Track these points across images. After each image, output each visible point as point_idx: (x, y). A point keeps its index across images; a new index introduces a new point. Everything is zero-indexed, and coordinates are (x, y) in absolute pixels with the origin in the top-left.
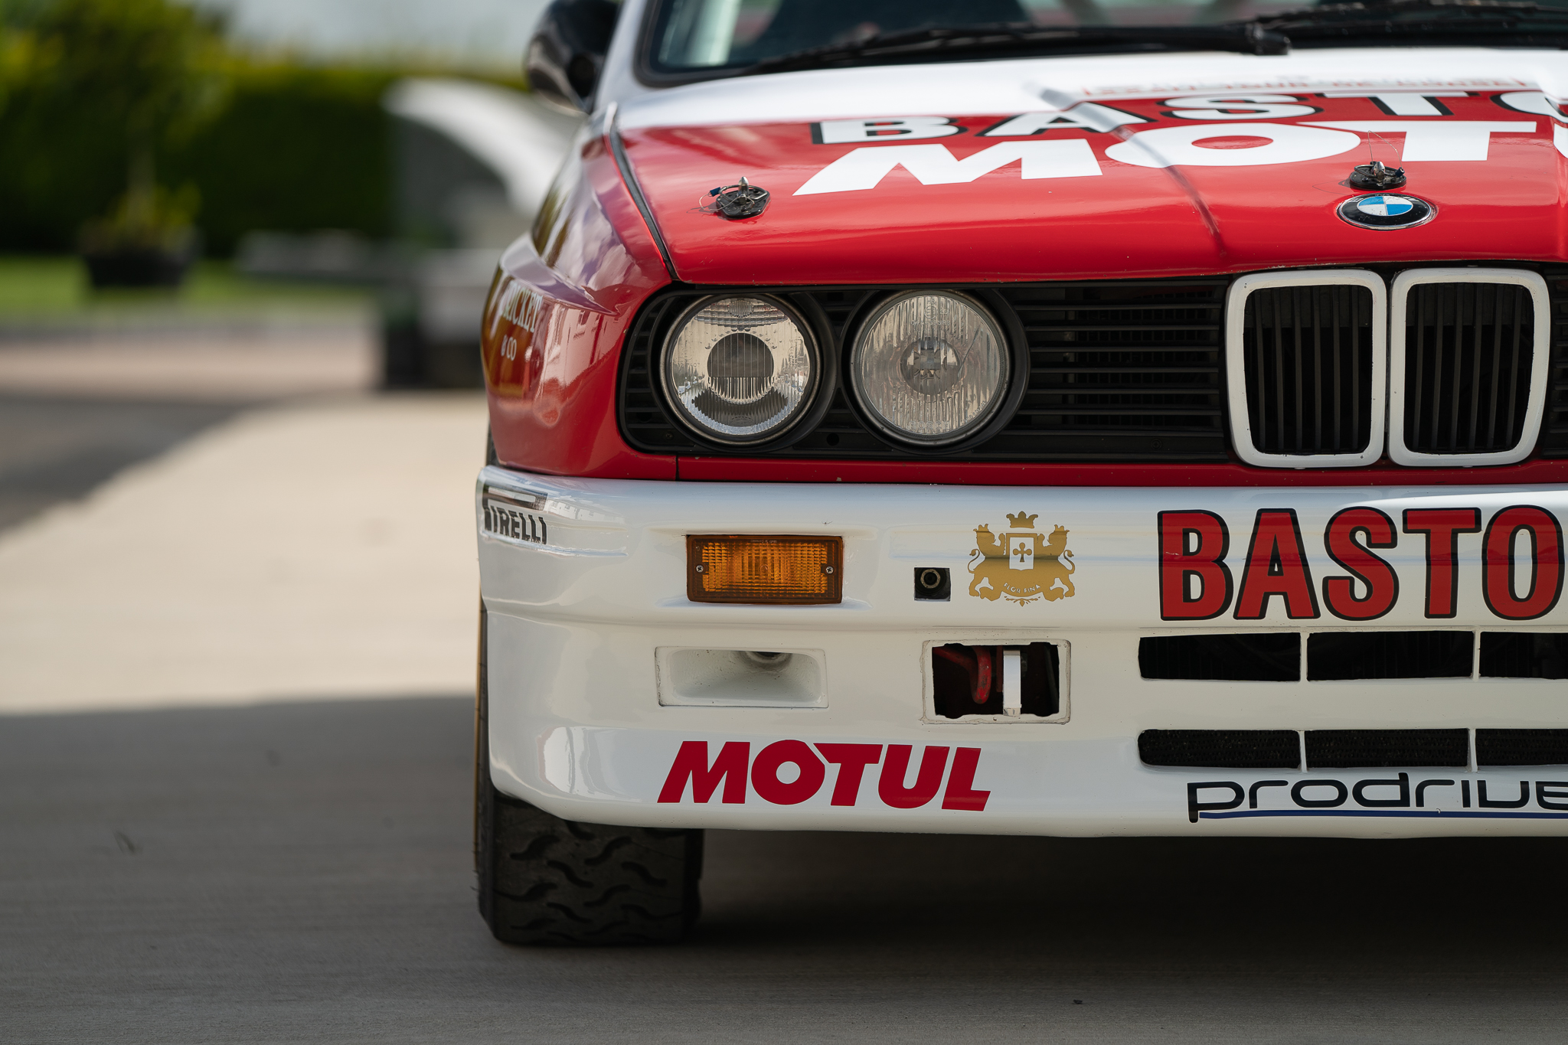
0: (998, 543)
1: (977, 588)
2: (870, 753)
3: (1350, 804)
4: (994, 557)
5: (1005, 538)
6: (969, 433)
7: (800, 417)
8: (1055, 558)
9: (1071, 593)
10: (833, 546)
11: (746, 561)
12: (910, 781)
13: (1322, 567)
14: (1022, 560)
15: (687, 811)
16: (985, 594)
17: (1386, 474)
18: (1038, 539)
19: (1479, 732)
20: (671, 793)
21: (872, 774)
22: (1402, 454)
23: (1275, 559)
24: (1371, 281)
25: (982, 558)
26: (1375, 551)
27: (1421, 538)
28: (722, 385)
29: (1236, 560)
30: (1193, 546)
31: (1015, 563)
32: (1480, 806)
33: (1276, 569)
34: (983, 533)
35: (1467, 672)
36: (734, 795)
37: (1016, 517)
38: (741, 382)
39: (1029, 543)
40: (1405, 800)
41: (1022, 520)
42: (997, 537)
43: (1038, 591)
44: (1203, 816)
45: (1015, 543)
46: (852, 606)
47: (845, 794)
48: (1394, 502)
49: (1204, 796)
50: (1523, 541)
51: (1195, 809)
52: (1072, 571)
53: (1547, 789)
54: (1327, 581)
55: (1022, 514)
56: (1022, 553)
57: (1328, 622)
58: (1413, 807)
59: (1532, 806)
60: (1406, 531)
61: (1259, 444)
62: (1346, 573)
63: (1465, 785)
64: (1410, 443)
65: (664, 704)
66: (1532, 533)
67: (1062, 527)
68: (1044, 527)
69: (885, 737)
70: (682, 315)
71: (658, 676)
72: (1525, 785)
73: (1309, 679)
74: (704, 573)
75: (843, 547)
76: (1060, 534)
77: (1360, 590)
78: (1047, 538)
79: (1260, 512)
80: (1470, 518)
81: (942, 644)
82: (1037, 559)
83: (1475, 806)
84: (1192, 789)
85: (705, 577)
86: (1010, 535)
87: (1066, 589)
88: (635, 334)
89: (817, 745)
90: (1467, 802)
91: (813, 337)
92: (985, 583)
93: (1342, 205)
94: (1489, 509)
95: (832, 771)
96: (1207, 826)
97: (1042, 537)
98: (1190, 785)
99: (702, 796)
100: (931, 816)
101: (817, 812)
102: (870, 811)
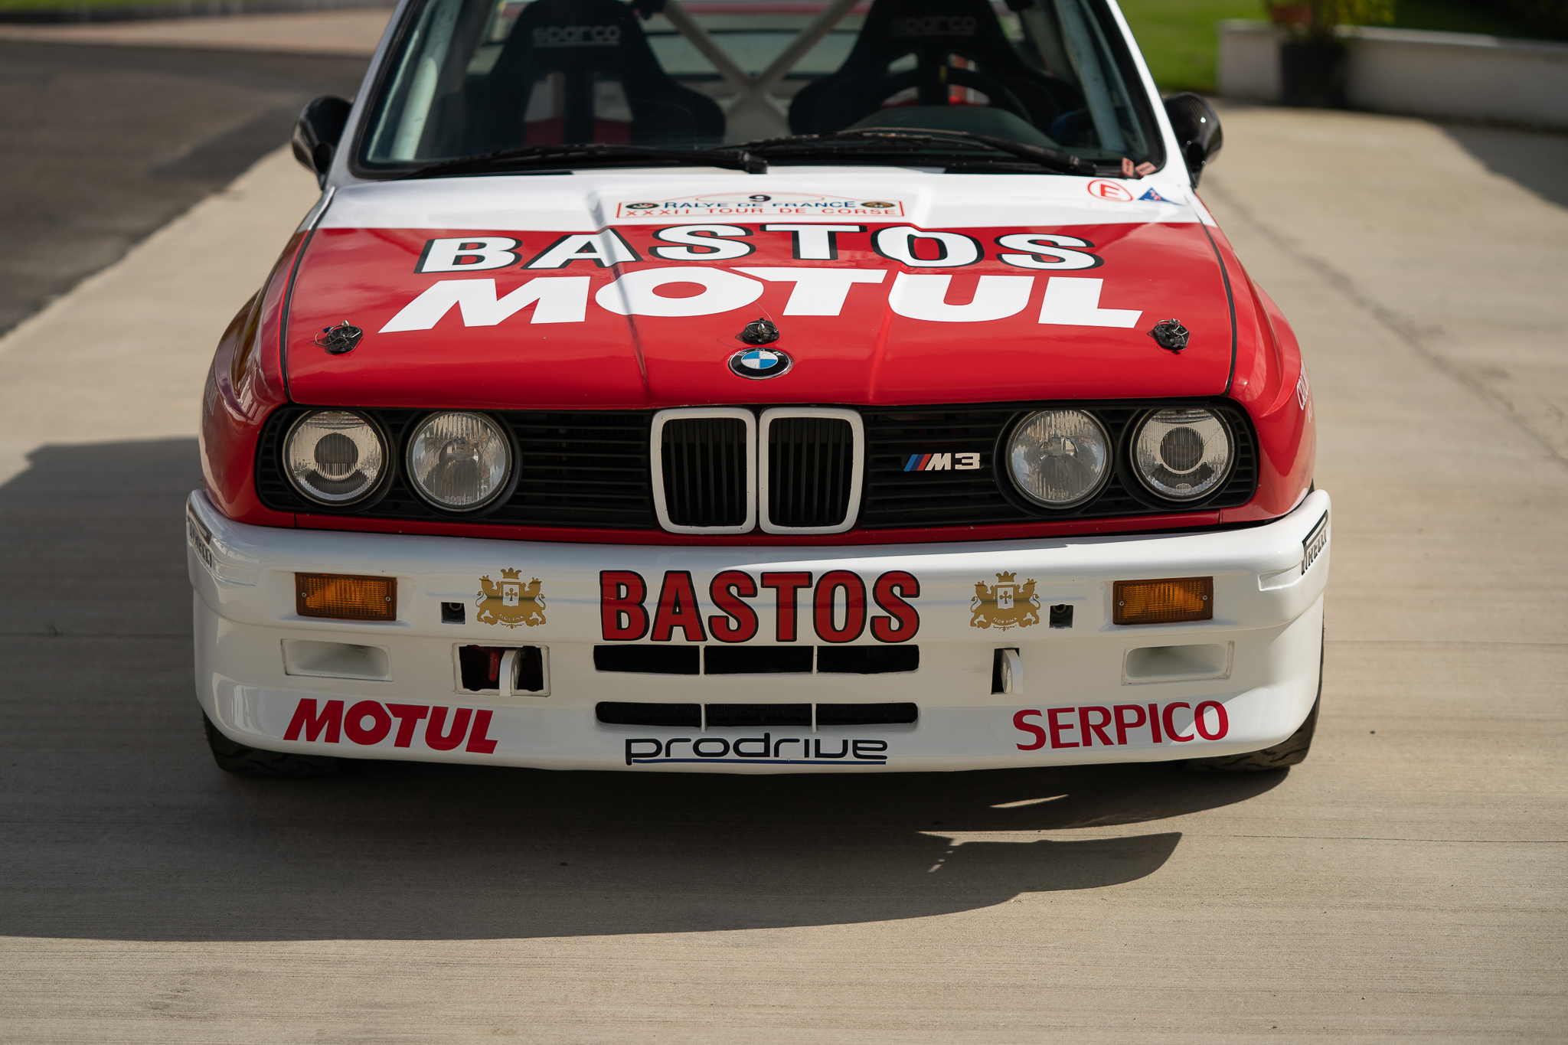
0: (495, 588)
1: (482, 617)
2: (421, 711)
3: (731, 755)
4: (493, 597)
5: (500, 585)
6: (485, 504)
7: (376, 488)
8: (532, 599)
9: (544, 622)
10: (389, 585)
11: (338, 587)
12: (446, 732)
13: (708, 609)
14: (511, 600)
15: (302, 745)
16: (487, 620)
17: (757, 539)
18: (522, 586)
19: (818, 706)
20: (292, 734)
21: (422, 726)
22: (768, 526)
23: (677, 603)
24: (746, 416)
25: (485, 597)
26: (743, 599)
27: (774, 591)
28: (324, 468)
29: (651, 604)
30: (623, 594)
31: (506, 602)
32: (816, 757)
33: (677, 611)
34: (485, 581)
35: (809, 669)
36: (332, 737)
37: (507, 571)
38: (335, 466)
39: (516, 589)
40: (767, 753)
41: (511, 573)
42: (495, 584)
43: (521, 620)
44: (635, 761)
45: (506, 588)
46: (401, 624)
47: (404, 740)
48: (756, 566)
49: (636, 748)
50: (840, 594)
51: (630, 756)
52: (544, 608)
53: (859, 745)
54: (710, 618)
55: (511, 569)
56: (512, 595)
57: (712, 641)
58: (772, 757)
59: (850, 756)
60: (763, 586)
61: (674, 518)
62: (724, 614)
63: (807, 742)
64: (774, 519)
65: (291, 673)
66: (846, 588)
67: (537, 579)
68: (525, 578)
69: (431, 703)
70: (296, 422)
71: (284, 657)
72: (845, 743)
73: (706, 673)
74: (307, 596)
75: (396, 584)
76: (536, 583)
77: (733, 624)
78: (527, 585)
79: (667, 573)
80: (807, 577)
81: (466, 645)
82: (520, 599)
83: (812, 757)
84: (629, 743)
85: (308, 599)
86: (503, 583)
87: (540, 619)
88: (265, 434)
89: (387, 705)
90: (807, 754)
91: (384, 436)
92: (487, 613)
93: (733, 356)
94: (818, 572)
95: (396, 723)
96: (635, 767)
97: (524, 585)
98: (627, 740)
99: (312, 736)
100: (460, 754)
101: (386, 749)
102: (419, 749)
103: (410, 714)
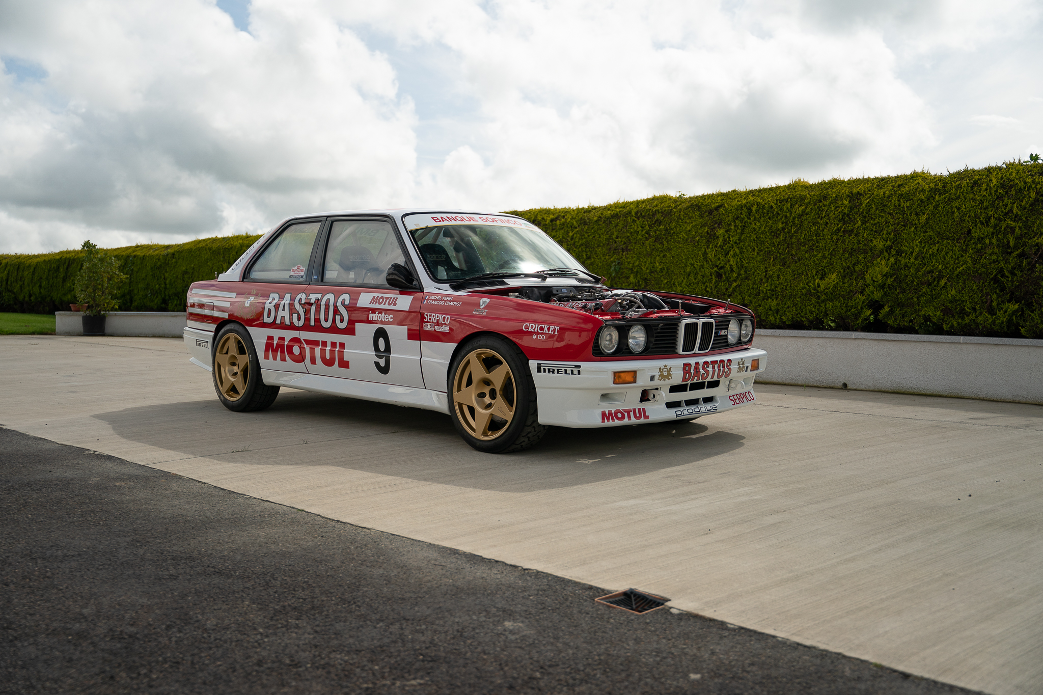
0: (662, 370)
1: (659, 379)
2: (630, 410)
3: (694, 412)
4: (662, 373)
7: (618, 348)
8: (669, 372)
10: (633, 372)
13: (702, 371)
15: (606, 424)
17: (695, 355)
18: (667, 369)
19: (702, 398)
20: (603, 421)
21: (632, 414)
23: (696, 371)
24: (698, 321)
25: (660, 373)
26: (707, 368)
27: (712, 365)
30: (687, 368)
31: (664, 374)
33: (696, 373)
34: (660, 368)
35: (704, 388)
36: (613, 420)
38: (609, 342)
43: (667, 378)
46: (638, 383)
47: (629, 417)
49: (678, 413)
51: (676, 415)
52: (672, 374)
53: (713, 407)
54: (701, 374)
55: (665, 365)
56: (665, 372)
59: (712, 410)
60: (710, 364)
61: (683, 350)
62: (704, 373)
63: (705, 407)
65: (599, 404)
66: (722, 364)
67: (671, 367)
69: (634, 407)
70: (602, 331)
72: (711, 407)
73: (690, 391)
74: (615, 378)
75: (636, 372)
78: (669, 369)
80: (717, 361)
81: (643, 389)
82: (667, 373)
86: (664, 369)
87: (670, 378)
88: (596, 334)
89: (624, 409)
90: (706, 410)
91: (620, 334)
92: (660, 377)
95: (626, 414)
96: (679, 418)
98: (674, 411)
99: (608, 420)
100: (642, 420)
101: (626, 421)
102: (633, 421)
103: (628, 412)
